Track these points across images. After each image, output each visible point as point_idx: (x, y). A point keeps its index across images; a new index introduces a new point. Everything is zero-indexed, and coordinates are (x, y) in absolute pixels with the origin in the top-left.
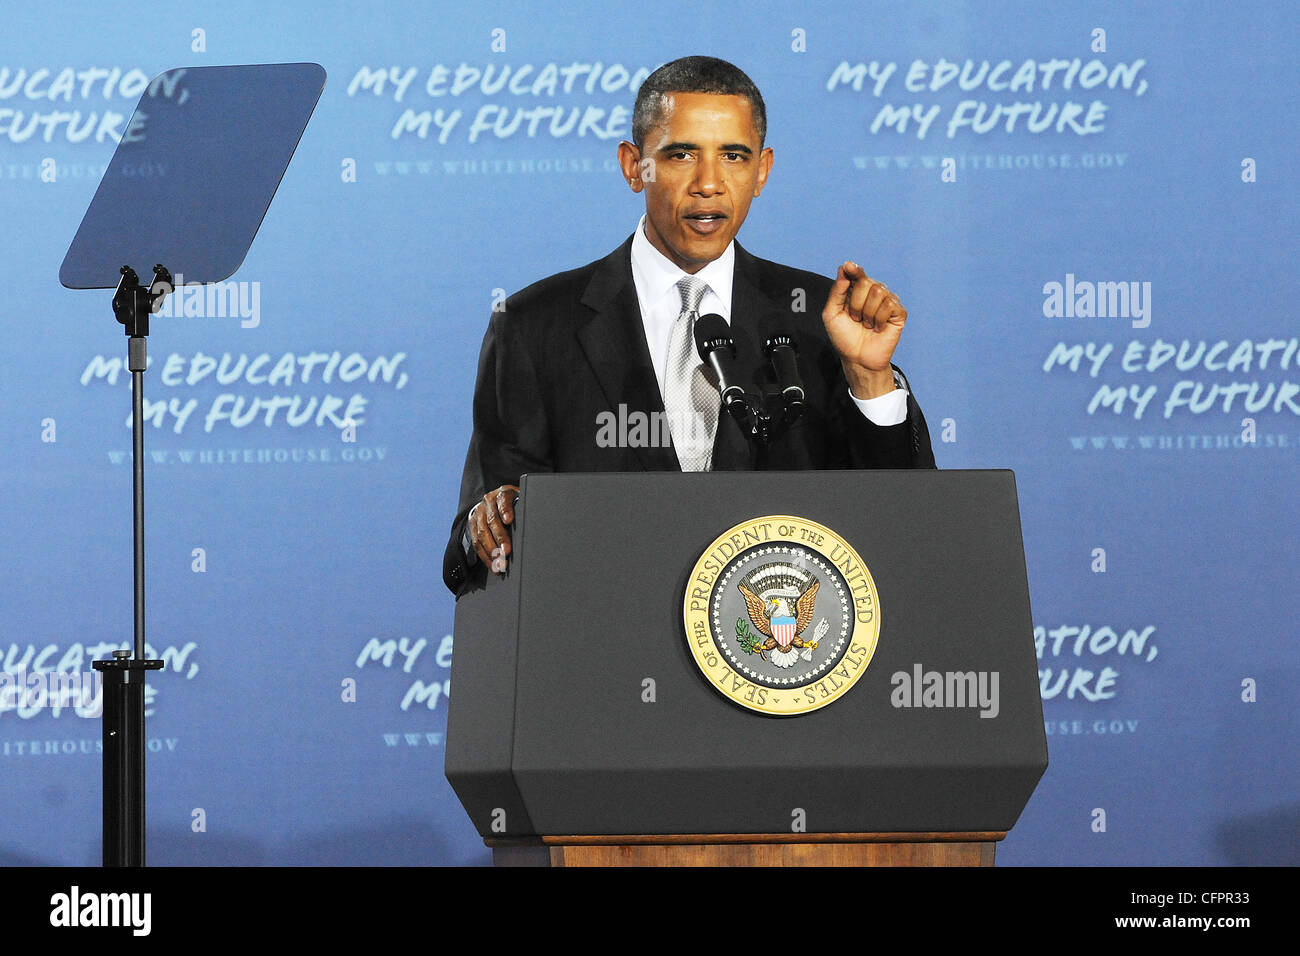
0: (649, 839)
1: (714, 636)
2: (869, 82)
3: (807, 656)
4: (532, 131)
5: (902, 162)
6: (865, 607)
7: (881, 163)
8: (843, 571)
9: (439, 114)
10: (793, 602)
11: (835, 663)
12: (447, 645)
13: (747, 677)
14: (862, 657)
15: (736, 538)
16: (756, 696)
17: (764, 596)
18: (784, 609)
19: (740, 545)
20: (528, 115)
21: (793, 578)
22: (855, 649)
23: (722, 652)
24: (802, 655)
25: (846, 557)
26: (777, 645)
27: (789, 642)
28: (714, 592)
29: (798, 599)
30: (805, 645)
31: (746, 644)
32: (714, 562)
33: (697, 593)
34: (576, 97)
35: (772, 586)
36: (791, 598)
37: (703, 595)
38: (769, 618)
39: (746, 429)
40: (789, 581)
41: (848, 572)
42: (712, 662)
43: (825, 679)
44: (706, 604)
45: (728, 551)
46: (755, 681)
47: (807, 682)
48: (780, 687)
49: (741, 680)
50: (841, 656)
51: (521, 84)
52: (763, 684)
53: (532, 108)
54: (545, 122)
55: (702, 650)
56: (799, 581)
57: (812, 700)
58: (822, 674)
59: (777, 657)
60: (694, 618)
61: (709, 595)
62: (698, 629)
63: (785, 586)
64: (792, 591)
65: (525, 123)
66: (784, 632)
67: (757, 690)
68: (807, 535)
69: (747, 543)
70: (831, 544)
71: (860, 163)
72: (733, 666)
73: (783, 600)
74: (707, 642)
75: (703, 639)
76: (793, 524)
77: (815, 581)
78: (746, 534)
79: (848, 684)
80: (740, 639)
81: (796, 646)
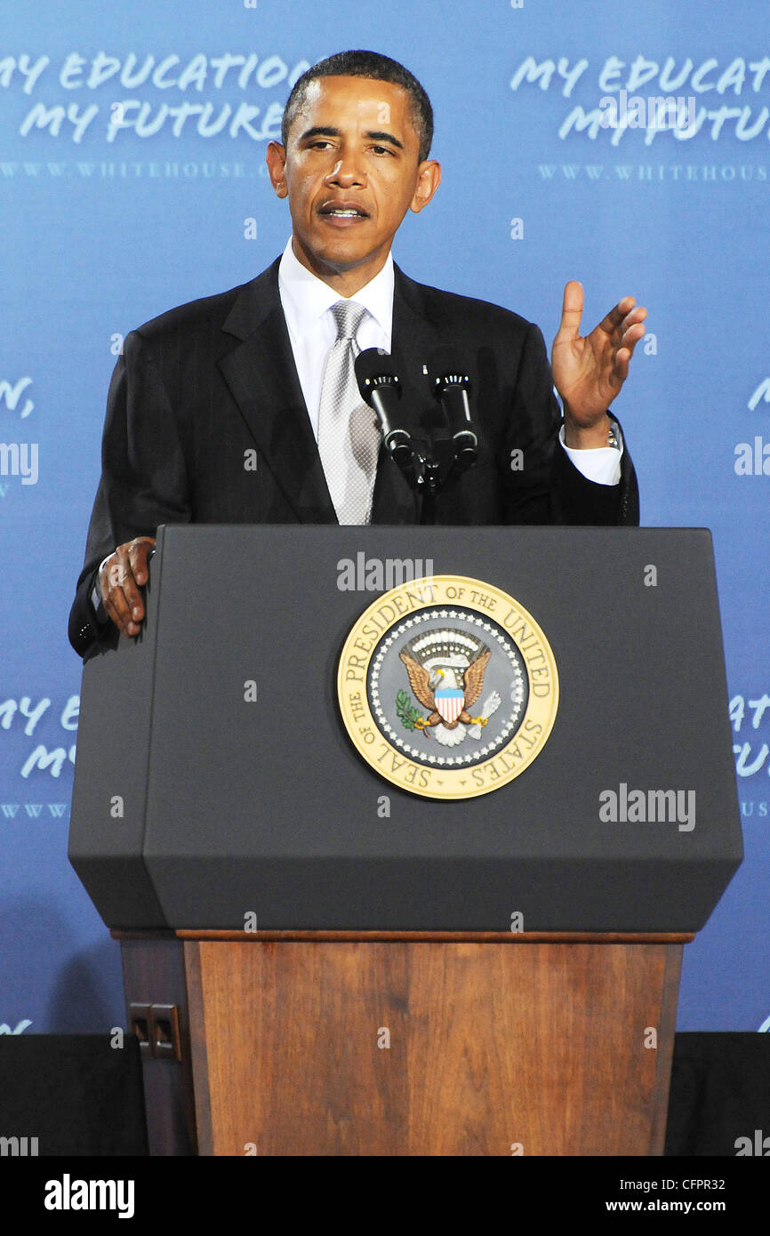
0: (294, 936)
1: (372, 709)
2: (557, 80)
3: (476, 733)
4: (177, 130)
5: (593, 171)
6: (541, 679)
7: (570, 172)
8: (517, 639)
9: (74, 109)
10: (462, 674)
11: (507, 741)
12: (73, 705)
13: (408, 755)
14: (537, 736)
15: (398, 601)
16: (418, 776)
17: (428, 665)
18: (450, 680)
19: (403, 608)
20: (174, 112)
21: (461, 646)
22: (529, 726)
23: (380, 727)
24: (470, 732)
25: (520, 624)
26: (442, 721)
27: (455, 718)
28: (373, 660)
29: (466, 669)
30: (473, 721)
31: (408, 719)
32: (373, 626)
33: (354, 661)
34: (227, 92)
35: (437, 654)
36: (459, 668)
37: (361, 663)
38: (433, 690)
39: (411, 478)
40: (457, 649)
41: (523, 640)
42: (369, 738)
43: (495, 759)
44: (363, 673)
45: (389, 615)
46: (417, 760)
47: (475, 763)
48: (445, 767)
49: (401, 758)
50: (513, 733)
51: (165, 77)
52: (426, 764)
53: (178, 104)
54: (193, 120)
55: (358, 724)
56: (467, 649)
57: (480, 782)
58: (492, 754)
59: (441, 733)
60: (350, 688)
61: (366, 663)
62: (354, 702)
63: (452, 654)
64: (460, 661)
65: (170, 120)
66: (449, 707)
67: (419, 772)
68: (478, 598)
69: (410, 607)
70: (505, 608)
71: (546, 171)
72: (392, 743)
73: (450, 671)
74: (363, 715)
75: (359, 713)
76: (462, 585)
77: (485, 649)
78: (410, 596)
79: (521, 765)
80: (401, 713)
81: (463, 723)
